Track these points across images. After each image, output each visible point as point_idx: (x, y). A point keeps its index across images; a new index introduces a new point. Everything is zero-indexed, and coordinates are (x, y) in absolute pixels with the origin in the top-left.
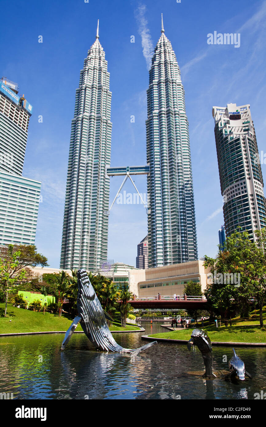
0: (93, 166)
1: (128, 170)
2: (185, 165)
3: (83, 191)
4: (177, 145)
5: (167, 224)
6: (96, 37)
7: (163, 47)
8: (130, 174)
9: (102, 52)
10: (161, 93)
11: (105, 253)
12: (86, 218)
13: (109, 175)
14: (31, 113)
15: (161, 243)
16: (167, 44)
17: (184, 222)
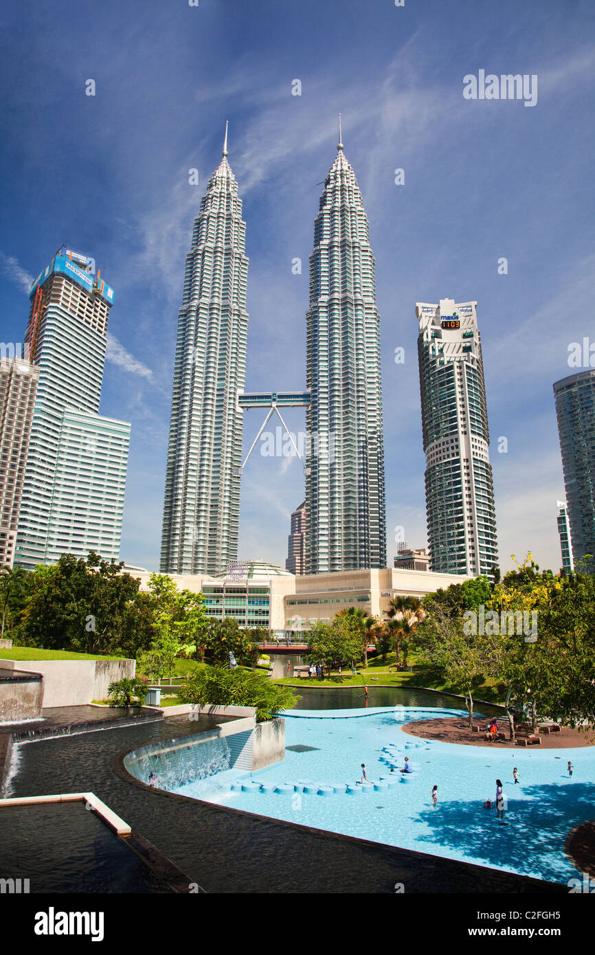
0: (216, 393)
1: (274, 400)
2: (370, 394)
3: (198, 435)
4: (357, 360)
5: (337, 495)
6: (223, 155)
7: (339, 180)
8: (277, 406)
9: (232, 182)
10: (333, 265)
11: (234, 539)
12: (203, 482)
13: (242, 407)
14: (112, 302)
15: (326, 526)
16: (348, 173)
17: (364, 492)
